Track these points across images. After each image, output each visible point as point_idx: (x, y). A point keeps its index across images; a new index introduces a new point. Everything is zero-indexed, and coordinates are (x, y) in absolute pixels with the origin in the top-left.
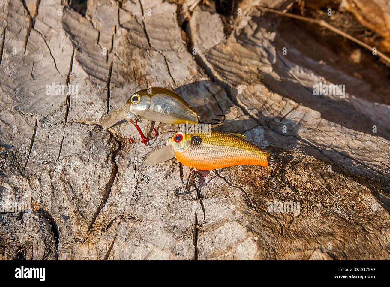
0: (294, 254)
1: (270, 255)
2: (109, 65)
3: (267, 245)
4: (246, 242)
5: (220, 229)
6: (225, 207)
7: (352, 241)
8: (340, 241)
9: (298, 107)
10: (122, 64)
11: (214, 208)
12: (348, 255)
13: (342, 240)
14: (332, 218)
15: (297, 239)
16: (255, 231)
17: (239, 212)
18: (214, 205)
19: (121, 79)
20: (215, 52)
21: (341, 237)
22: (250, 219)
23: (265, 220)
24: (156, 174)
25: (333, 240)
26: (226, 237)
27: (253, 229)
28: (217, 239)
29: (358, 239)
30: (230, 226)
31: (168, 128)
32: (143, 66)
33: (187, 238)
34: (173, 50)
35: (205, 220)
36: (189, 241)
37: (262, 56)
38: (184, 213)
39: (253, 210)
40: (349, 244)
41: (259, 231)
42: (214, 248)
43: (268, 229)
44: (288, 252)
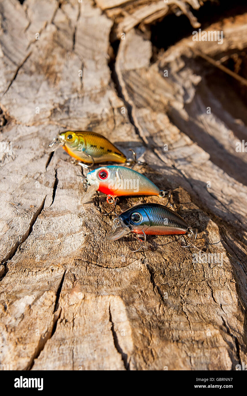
0: (117, 258)
1: (93, 252)
2: (27, 54)
3: (94, 241)
4: (78, 234)
5: (60, 217)
6: (74, 200)
7: (177, 264)
8: (166, 260)
9: (191, 145)
10: (40, 56)
11: (64, 199)
12: (167, 274)
13: (168, 260)
14: (169, 239)
15: (125, 246)
16: (89, 228)
17: (84, 208)
18: (65, 196)
19: (33, 68)
20: (133, 74)
21: (168, 257)
22: (90, 217)
23: (105, 222)
24: (25, 155)
25: (159, 257)
26: (62, 226)
27: (89, 225)
28: (54, 226)
29: (183, 264)
30: (70, 218)
31: (56, 121)
32: (59, 64)
33: (27, 216)
34: (93, 59)
35: (51, 206)
36: (27, 220)
37: (178, 92)
38: (34, 195)
39: (97, 210)
40: (173, 266)
41: (94, 228)
42: (47, 232)
43: (103, 229)
44: (112, 254)
